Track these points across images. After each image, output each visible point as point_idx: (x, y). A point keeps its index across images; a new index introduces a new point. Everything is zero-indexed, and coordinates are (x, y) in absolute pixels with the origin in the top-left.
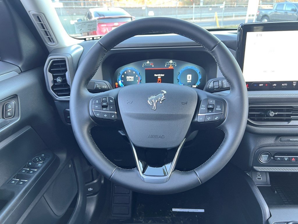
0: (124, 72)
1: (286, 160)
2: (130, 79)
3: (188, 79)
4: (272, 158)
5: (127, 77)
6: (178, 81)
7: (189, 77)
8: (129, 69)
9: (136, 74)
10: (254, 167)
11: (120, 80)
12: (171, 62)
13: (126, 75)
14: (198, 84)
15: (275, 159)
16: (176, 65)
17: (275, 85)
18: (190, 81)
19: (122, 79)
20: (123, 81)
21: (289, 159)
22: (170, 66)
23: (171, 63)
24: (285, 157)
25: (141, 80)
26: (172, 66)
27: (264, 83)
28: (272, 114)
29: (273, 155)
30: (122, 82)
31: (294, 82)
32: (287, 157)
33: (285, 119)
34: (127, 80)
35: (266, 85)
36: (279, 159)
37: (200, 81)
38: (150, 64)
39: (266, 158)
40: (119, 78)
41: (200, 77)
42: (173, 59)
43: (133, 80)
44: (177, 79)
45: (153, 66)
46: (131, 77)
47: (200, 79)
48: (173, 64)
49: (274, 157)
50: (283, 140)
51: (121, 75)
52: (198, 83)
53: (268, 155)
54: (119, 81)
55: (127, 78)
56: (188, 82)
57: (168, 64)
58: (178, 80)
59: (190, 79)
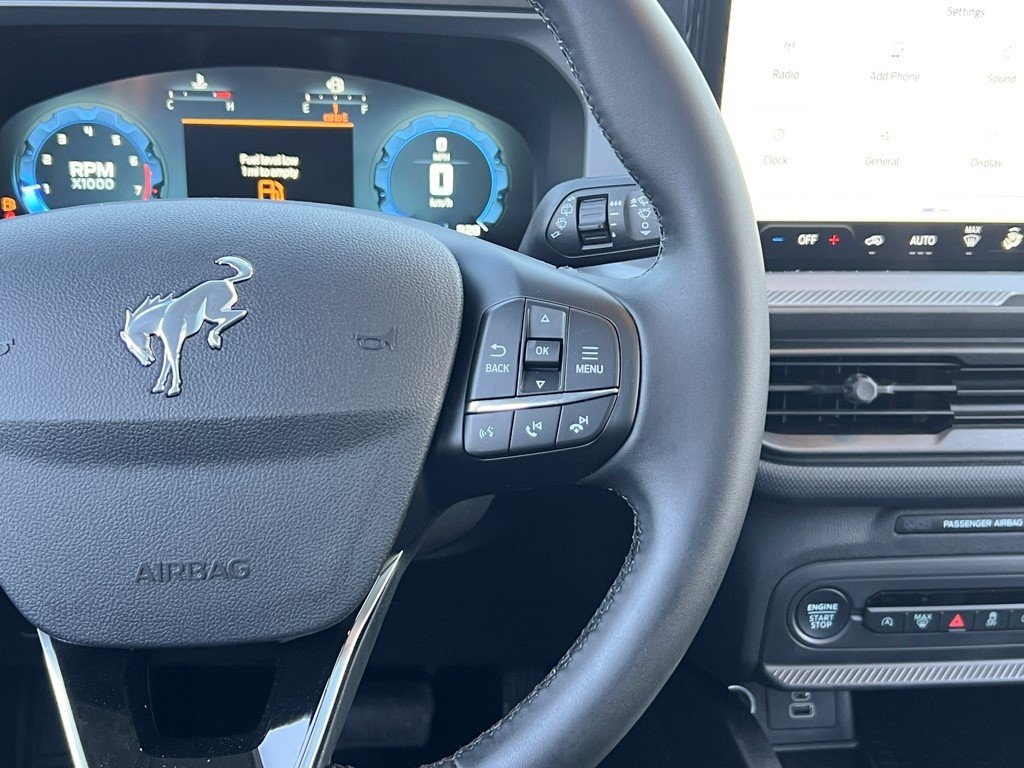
0: (53, 139)
1: (922, 625)
2: (93, 176)
3: (435, 189)
4: (857, 618)
5: (73, 165)
6: (381, 200)
7: (442, 180)
8: (83, 117)
9: (128, 148)
10: (770, 668)
11: (26, 185)
12: (336, 85)
13: (63, 156)
14: (493, 220)
15: (871, 625)
16: (364, 109)
17: (876, 240)
18: (449, 203)
19: (42, 174)
20: (46, 187)
21: (940, 622)
22: (329, 109)
23: (333, 91)
24: (918, 613)
25: (158, 187)
26: (342, 109)
27: (824, 231)
28: (867, 389)
29: (859, 604)
30: (41, 192)
31: (968, 230)
32: (927, 613)
33: (923, 420)
34: (76, 184)
35: (834, 240)
36: (888, 621)
37: (501, 201)
38: (209, 94)
39: (826, 618)
40: (25, 169)
41: (501, 181)
42: (349, 70)
43: (110, 185)
44: (376, 187)
45: (230, 106)
46: (97, 167)
47: (500, 193)
48: (350, 101)
49: (863, 612)
50: (910, 526)
51: (33, 154)
52: (493, 213)
53: (835, 606)
54: (25, 190)
55: (73, 174)
56: (433, 203)
57: (321, 101)
58: (379, 191)
59: (448, 188)
